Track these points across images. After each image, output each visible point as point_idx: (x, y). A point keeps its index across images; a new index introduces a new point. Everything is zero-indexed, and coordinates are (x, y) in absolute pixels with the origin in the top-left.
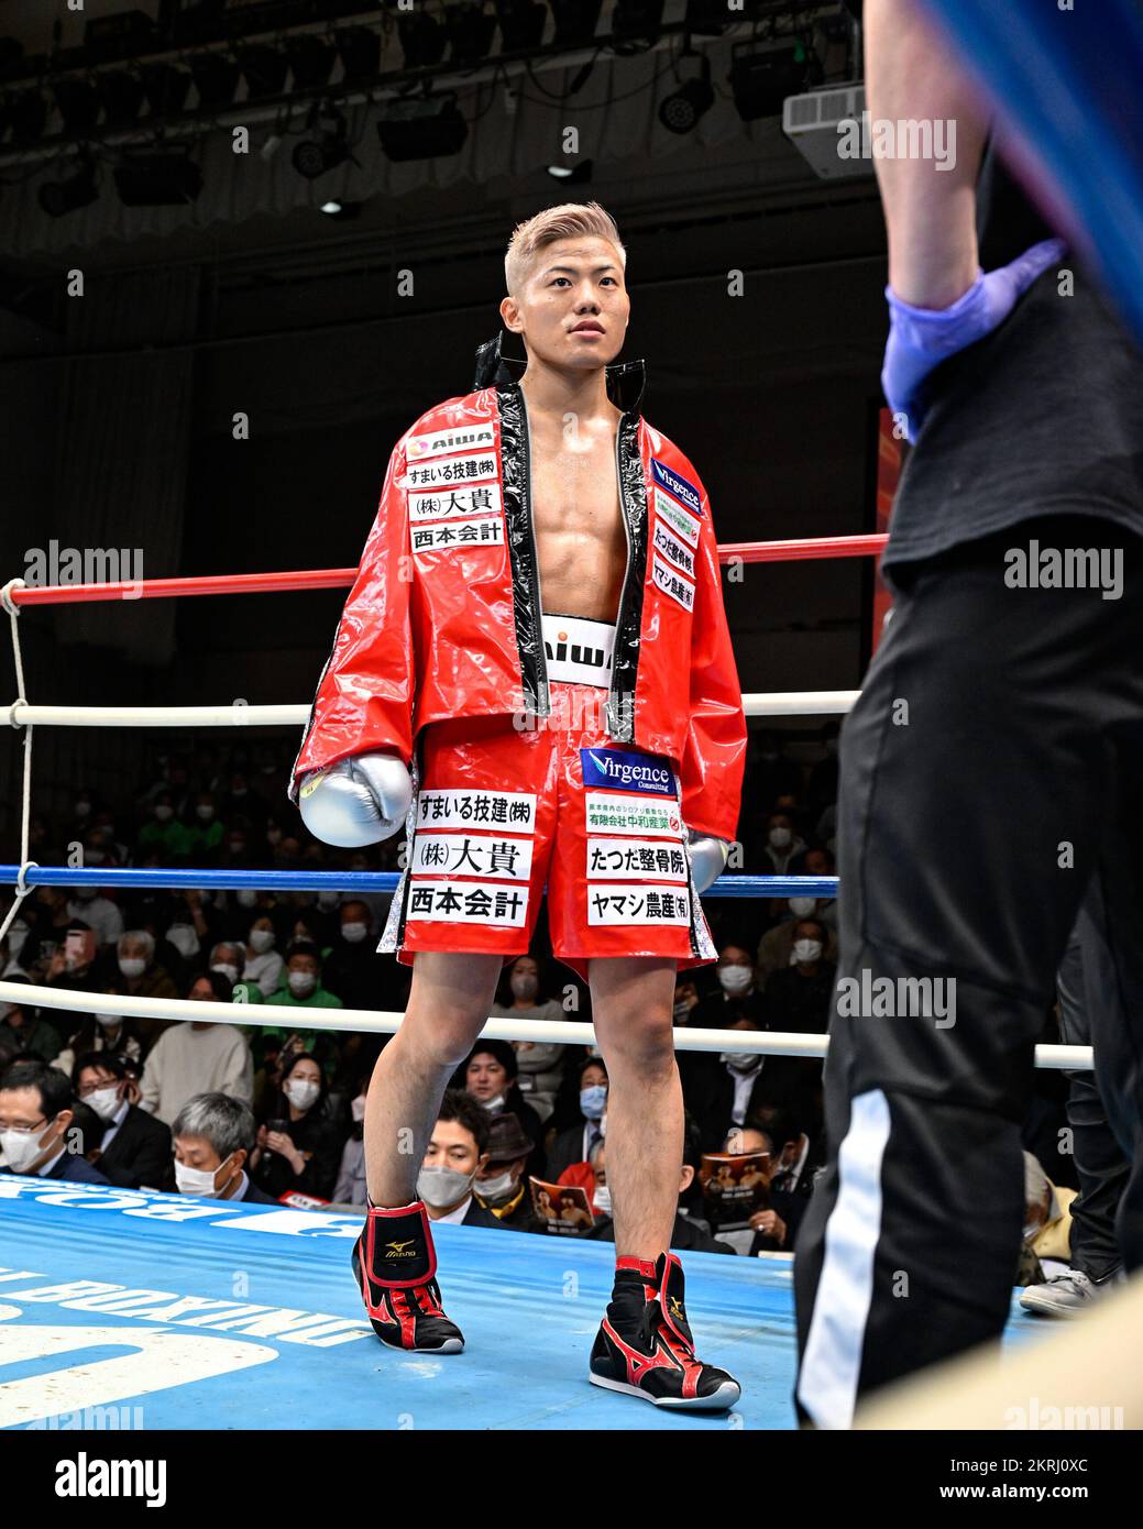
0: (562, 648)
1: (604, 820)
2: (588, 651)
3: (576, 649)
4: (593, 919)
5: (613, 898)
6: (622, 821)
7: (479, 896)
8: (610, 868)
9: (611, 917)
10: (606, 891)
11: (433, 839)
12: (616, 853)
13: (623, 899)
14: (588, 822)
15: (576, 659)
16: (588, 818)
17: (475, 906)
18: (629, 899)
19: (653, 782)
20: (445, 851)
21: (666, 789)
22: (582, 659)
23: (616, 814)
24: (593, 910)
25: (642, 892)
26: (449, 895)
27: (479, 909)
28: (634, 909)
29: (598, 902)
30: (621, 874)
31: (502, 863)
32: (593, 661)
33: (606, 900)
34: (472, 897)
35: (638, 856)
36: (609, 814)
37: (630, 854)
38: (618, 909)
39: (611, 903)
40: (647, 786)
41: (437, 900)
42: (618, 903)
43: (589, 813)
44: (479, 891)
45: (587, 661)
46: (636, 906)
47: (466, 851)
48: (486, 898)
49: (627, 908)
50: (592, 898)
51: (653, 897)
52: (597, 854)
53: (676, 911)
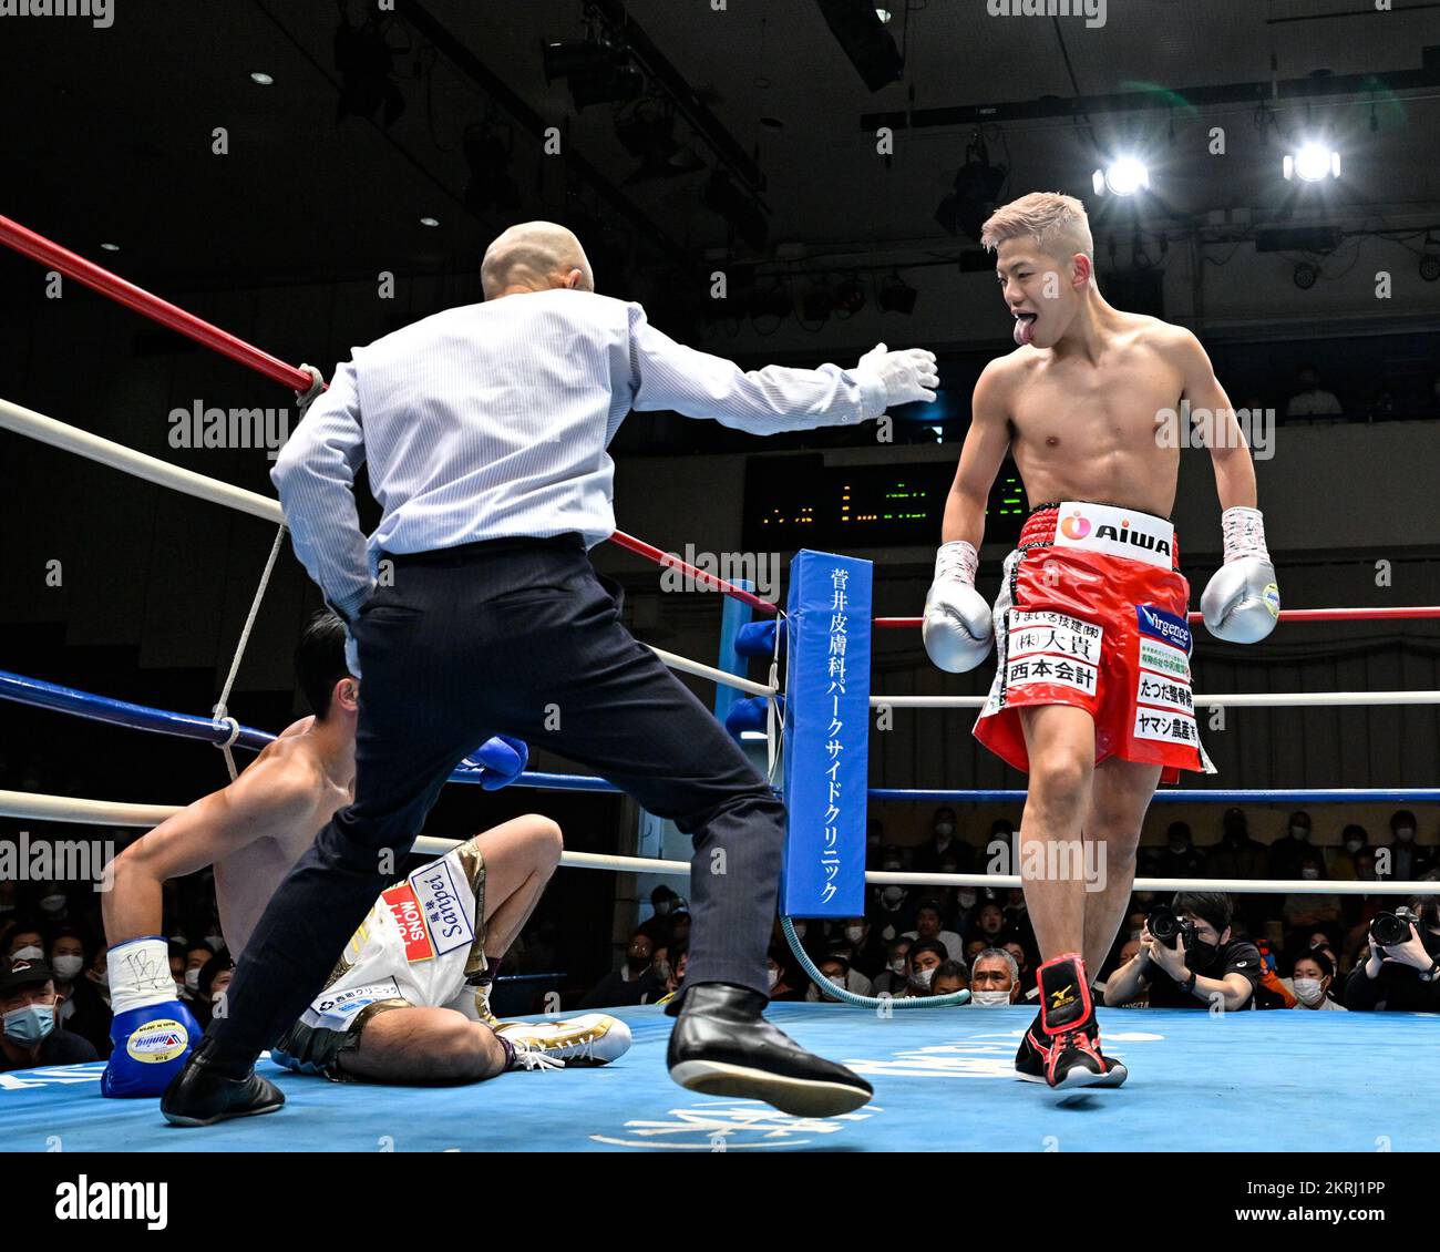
0: (1124, 533)
1: (1150, 660)
2: (1143, 537)
3: (1135, 535)
4: (1138, 733)
5: (1153, 719)
6: (1160, 663)
7: (1064, 666)
8: (1152, 696)
9: (1150, 734)
10: (1149, 713)
11: (1025, 633)
12: (1156, 685)
13: (1158, 720)
14: (1141, 659)
15: (1134, 541)
16: (1141, 656)
17: (1063, 673)
18: (1162, 721)
19: (1178, 638)
20: (1036, 638)
21: (1184, 645)
22: (1138, 542)
23: (1158, 657)
24: (1138, 725)
25: (1171, 717)
26: (1042, 665)
27: (1065, 675)
28: (1164, 729)
29: (1142, 720)
30: (1160, 702)
31: (1080, 649)
32: (1146, 544)
33: (1148, 720)
34: (1060, 666)
35: (1168, 689)
36: (1153, 655)
37: (1164, 688)
38: (1155, 727)
39: (1151, 722)
40: (1175, 640)
41: (1031, 669)
42: (1155, 723)
43: (1142, 652)
44: (1064, 663)
45: (1142, 544)
46: (1167, 726)
47: (1053, 637)
48: (1069, 669)
49: (1160, 727)
50: (1139, 717)
51: (1176, 722)
52: (1145, 684)
53: (1190, 736)
